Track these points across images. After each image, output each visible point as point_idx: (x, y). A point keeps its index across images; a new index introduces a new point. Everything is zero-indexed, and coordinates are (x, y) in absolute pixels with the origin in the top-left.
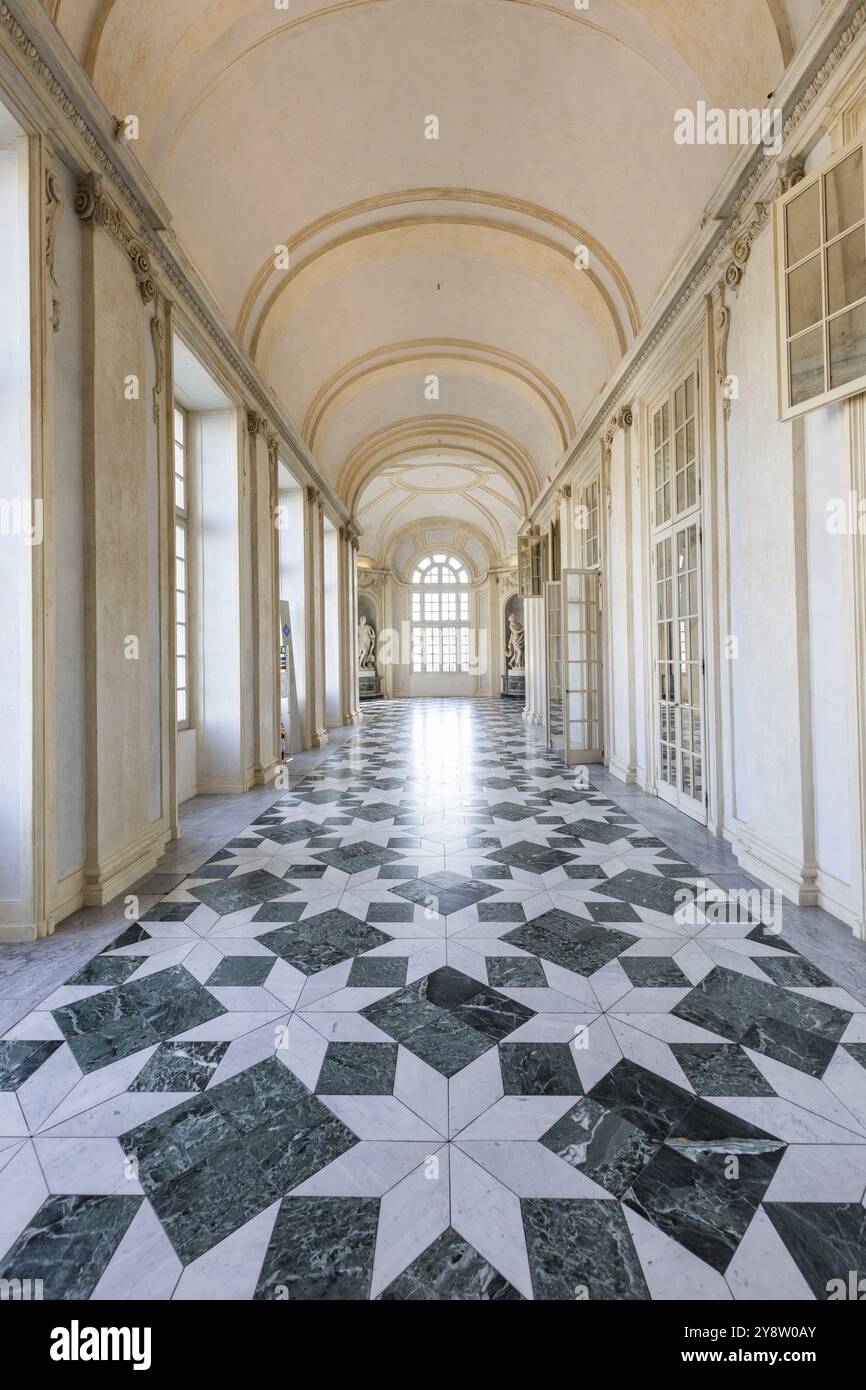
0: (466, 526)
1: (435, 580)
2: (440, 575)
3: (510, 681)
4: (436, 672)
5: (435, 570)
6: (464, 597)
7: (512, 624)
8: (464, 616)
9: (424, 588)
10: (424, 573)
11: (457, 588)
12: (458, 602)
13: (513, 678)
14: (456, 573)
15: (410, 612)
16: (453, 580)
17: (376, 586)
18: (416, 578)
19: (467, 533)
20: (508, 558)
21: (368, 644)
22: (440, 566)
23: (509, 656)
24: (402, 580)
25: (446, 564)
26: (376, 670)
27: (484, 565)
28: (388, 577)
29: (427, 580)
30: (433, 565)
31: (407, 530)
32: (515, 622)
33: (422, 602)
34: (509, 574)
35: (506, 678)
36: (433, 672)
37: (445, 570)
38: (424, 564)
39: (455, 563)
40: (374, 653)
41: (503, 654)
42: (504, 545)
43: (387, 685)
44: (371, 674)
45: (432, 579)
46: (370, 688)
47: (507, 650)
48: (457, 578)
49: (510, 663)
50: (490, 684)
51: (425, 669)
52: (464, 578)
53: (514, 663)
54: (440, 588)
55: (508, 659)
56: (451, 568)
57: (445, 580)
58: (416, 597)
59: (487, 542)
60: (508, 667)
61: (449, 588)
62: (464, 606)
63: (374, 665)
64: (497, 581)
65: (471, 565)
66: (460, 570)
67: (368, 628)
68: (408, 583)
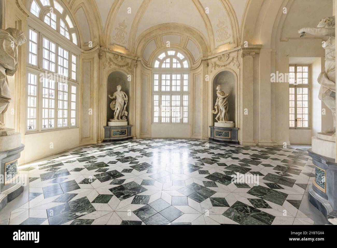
0: (188, 29)
1: (168, 66)
2: (171, 63)
3: (216, 130)
4: (168, 123)
5: (168, 60)
6: (186, 76)
7: (218, 91)
8: (186, 89)
9: (161, 71)
10: (161, 62)
11: (181, 71)
12: (182, 79)
13: (219, 128)
14: (181, 62)
15: (153, 86)
16: (179, 66)
17: (130, 67)
18: (157, 64)
19: (188, 35)
20: (216, 49)
21: (123, 104)
22: (171, 57)
23: (216, 113)
24: (148, 65)
25: (175, 56)
26: (128, 120)
27: (198, 56)
28: (139, 63)
29: (163, 66)
30: (167, 56)
31: (150, 33)
32: (221, 90)
33: (160, 80)
34: (216, 60)
35: (213, 127)
36: (165, 123)
37: (174, 60)
38: (162, 56)
39: (181, 56)
40: (127, 110)
41: (210, 112)
42: (214, 40)
43: (136, 130)
44: (124, 123)
45: (166, 65)
46: (122, 133)
47: (214, 109)
48: (182, 65)
49: (216, 118)
50: (201, 131)
51: (161, 121)
52: (186, 65)
53: (219, 119)
54: (171, 71)
55: (214, 116)
56: (178, 59)
57: (174, 66)
58: (156, 77)
59: (201, 39)
60: (214, 121)
61: (177, 71)
62: (186, 83)
63: (127, 118)
64: (208, 65)
65: (190, 57)
66: (183, 60)
67: (123, 93)
68: (152, 67)
